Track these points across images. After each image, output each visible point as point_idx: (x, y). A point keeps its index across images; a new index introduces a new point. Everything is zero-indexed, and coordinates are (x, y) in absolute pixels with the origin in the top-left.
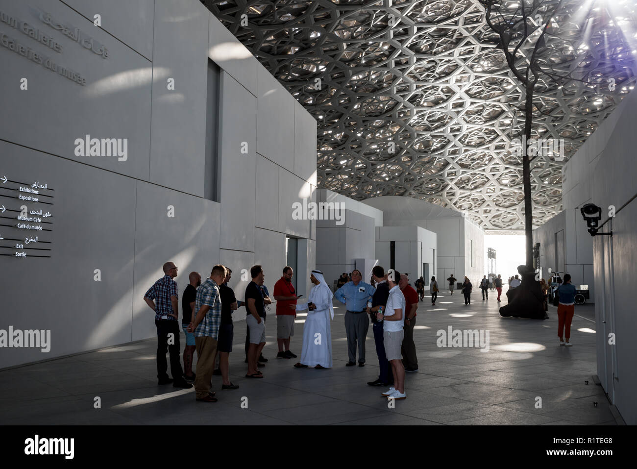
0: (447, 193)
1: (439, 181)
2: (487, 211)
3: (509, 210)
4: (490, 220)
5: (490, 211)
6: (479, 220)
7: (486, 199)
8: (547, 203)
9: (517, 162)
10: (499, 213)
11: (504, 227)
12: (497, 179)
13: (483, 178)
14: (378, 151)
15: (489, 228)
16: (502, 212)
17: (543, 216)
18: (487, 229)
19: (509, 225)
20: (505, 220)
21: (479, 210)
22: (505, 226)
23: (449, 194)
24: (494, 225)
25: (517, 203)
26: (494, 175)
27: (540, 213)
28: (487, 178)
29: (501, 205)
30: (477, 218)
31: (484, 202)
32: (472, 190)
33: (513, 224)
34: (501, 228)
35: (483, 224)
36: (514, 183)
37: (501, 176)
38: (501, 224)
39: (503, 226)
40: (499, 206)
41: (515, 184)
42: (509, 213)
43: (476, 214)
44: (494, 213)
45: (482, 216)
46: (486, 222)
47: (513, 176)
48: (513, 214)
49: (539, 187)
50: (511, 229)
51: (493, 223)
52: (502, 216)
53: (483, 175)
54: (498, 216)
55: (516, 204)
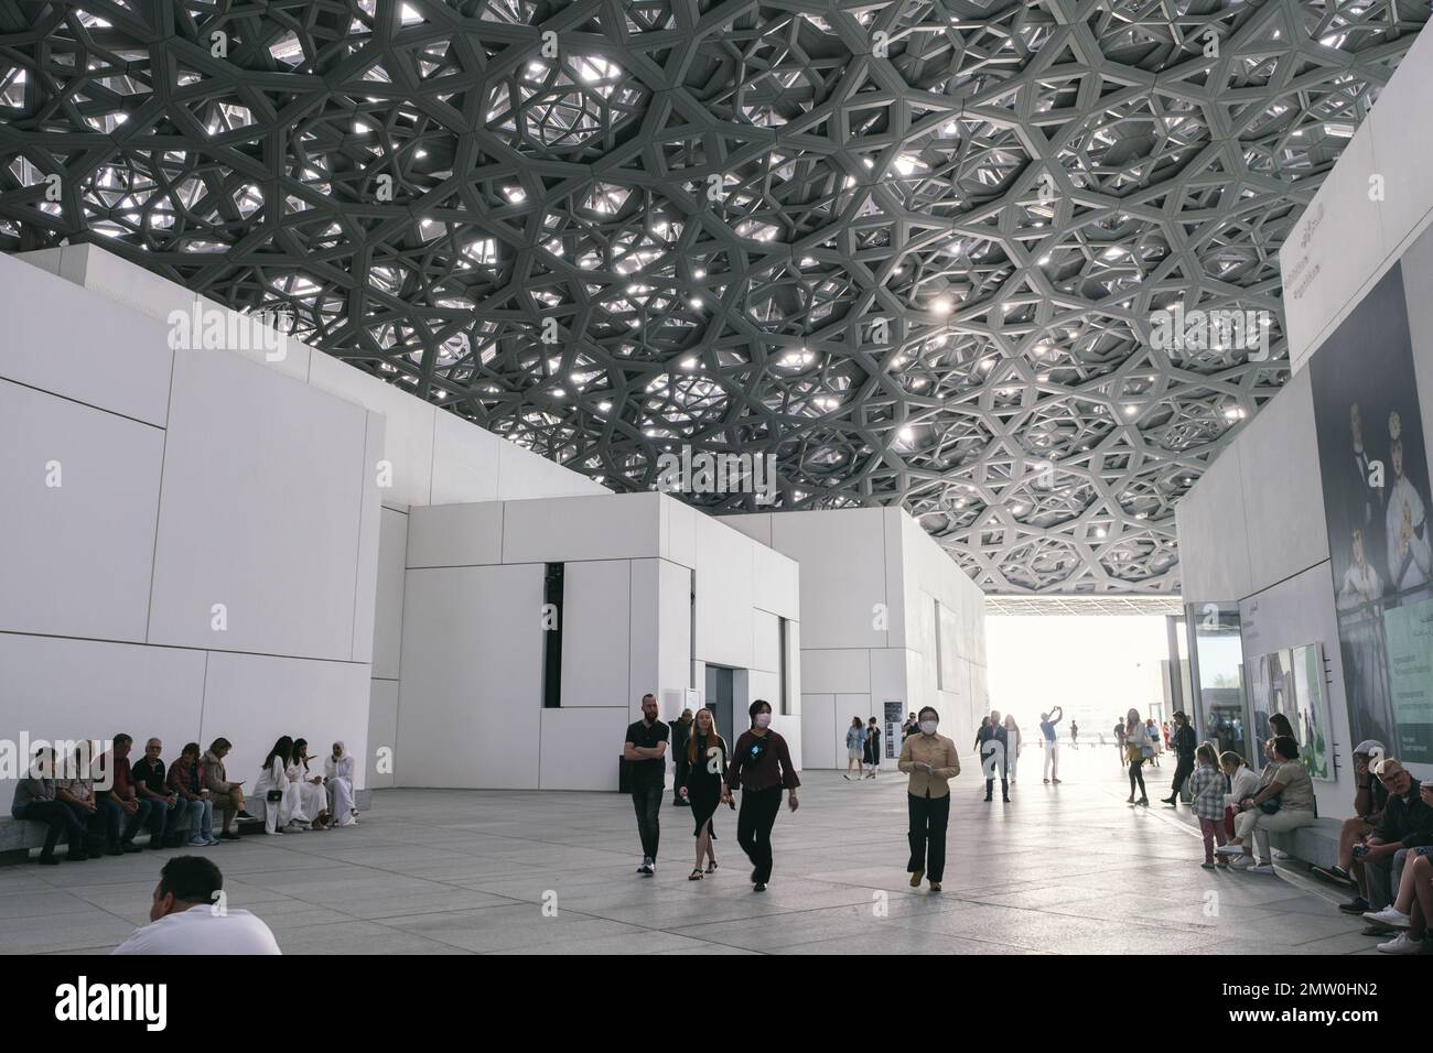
0: (875, 481)
1: (845, 440)
2: (992, 540)
3: (1055, 534)
4: (1002, 567)
5: (1001, 538)
6: (972, 566)
7: (988, 503)
8: (1159, 513)
9: (1073, 376)
10: (1024, 544)
11: (1042, 587)
12: (1015, 434)
13: (974, 432)
14: (636, 324)
15: (1000, 589)
16: (1034, 541)
17: (1147, 554)
18: (995, 592)
19: (1053, 581)
20: (1041, 566)
21: (969, 534)
22: (1044, 582)
23: (883, 486)
24: (1013, 581)
25: (1074, 513)
26: (1005, 420)
27: (1140, 543)
28: (987, 432)
29: (1031, 520)
30: (965, 558)
31: (980, 510)
32: (943, 470)
33: (1064, 577)
34: (1032, 588)
35: (983, 578)
36: (1066, 449)
37: (1025, 424)
38: (1034, 579)
39: (1039, 583)
40: (1025, 522)
41: (1070, 451)
42: (1053, 543)
43: (962, 549)
44: (1011, 545)
45: (977, 552)
46: (990, 572)
47: (1061, 425)
48: (1065, 547)
49: (1137, 458)
50: (1059, 592)
51: (1011, 576)
52: (1035, 554)
53: (973, 419)
54: (1026, 552)
55: (1072, 517)
